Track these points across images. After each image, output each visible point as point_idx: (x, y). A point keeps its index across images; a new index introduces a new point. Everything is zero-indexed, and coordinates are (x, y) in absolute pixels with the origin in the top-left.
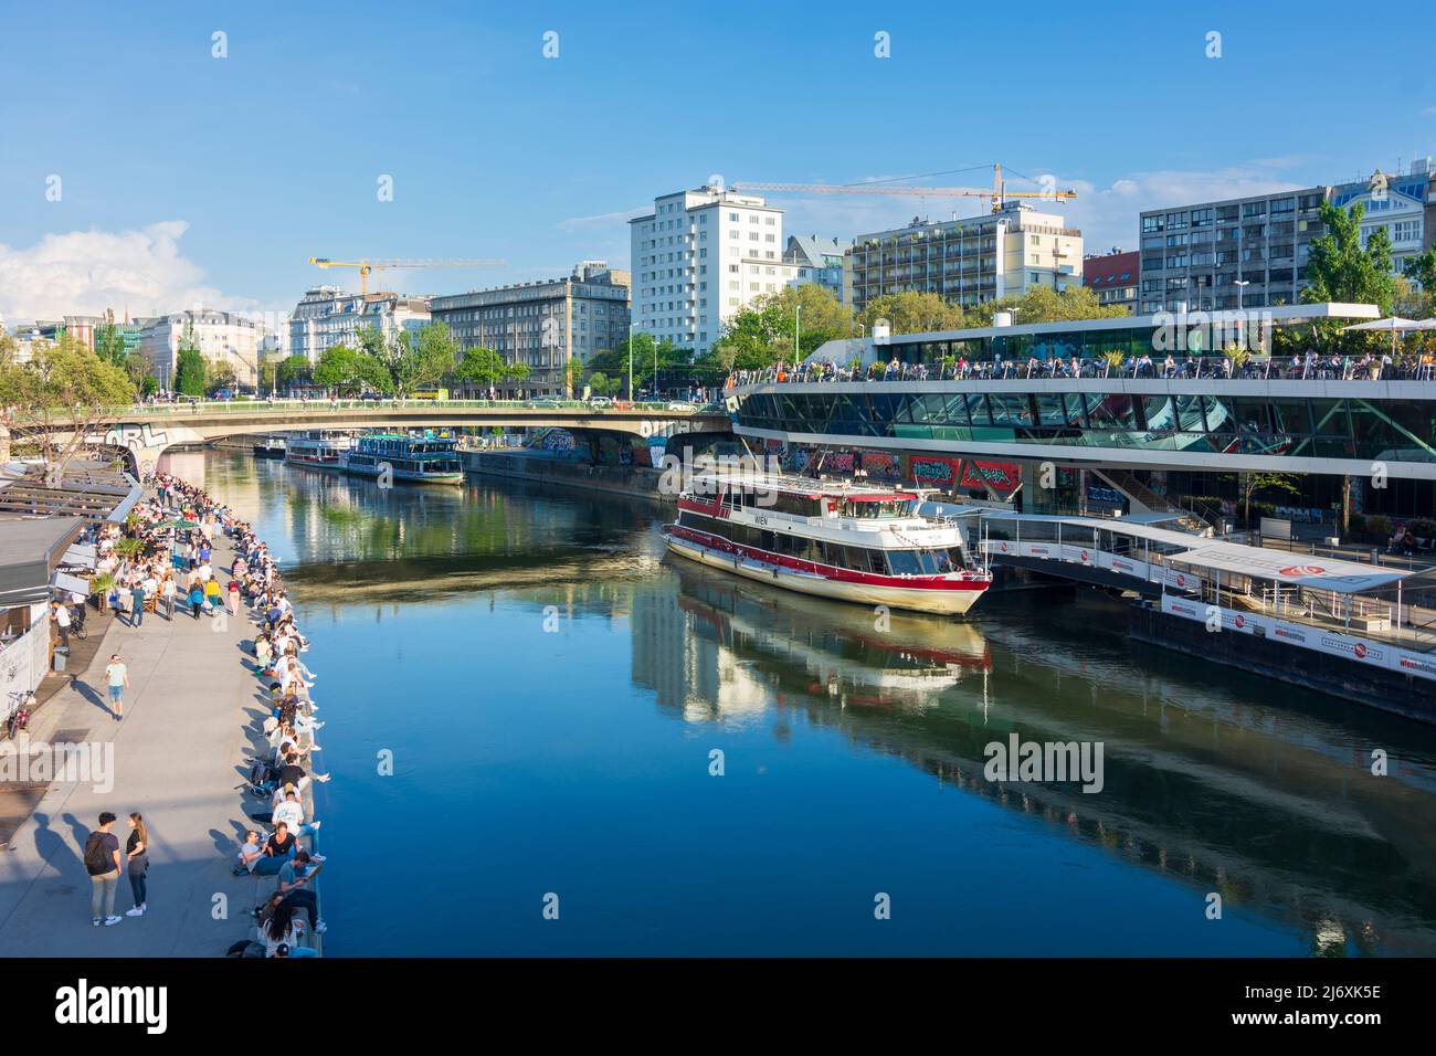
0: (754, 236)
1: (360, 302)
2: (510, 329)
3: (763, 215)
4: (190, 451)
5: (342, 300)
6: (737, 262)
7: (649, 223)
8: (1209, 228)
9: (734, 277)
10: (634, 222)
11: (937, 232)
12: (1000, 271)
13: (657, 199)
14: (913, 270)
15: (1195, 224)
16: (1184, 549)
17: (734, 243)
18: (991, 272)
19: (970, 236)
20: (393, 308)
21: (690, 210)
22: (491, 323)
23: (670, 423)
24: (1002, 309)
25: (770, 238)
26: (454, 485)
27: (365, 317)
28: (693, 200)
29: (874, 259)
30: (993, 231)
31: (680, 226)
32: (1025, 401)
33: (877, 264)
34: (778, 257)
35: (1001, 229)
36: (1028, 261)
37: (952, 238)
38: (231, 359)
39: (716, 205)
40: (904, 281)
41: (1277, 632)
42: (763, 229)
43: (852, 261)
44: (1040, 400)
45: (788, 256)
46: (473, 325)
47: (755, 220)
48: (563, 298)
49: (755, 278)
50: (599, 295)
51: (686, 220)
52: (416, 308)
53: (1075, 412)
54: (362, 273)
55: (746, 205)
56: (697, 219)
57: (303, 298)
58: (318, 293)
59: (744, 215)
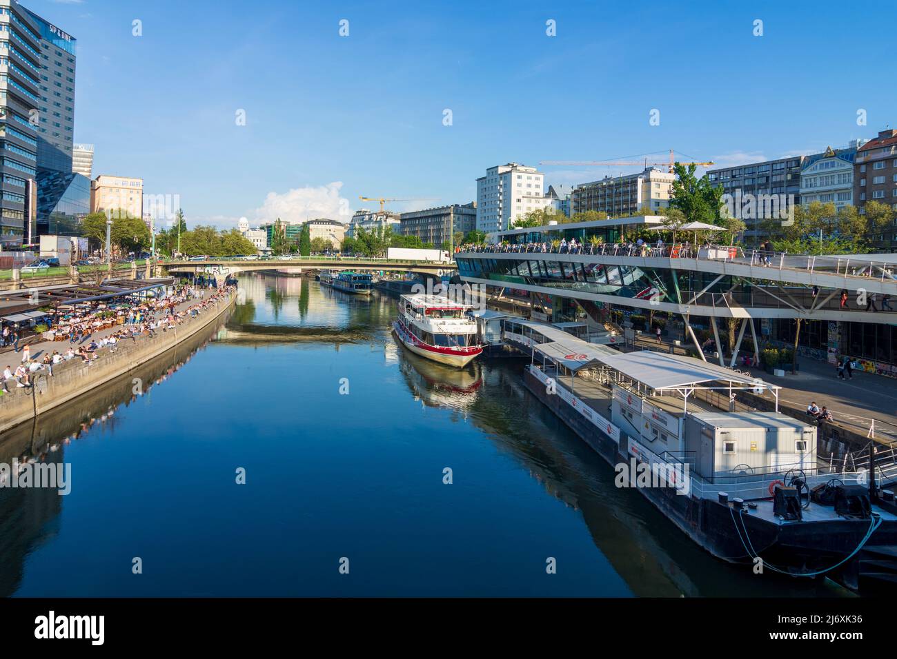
0: (529, 186)
1: (375, 215)
2: (429, 228)
3: (534, 176)
5: (368, 215)
6: (520, 197)
7: (484, 181)
8: (740, 178)
9: (519, 204)
10: (478, 180)
11: (612, 182)
12: (639, 201)
13: (488, 170)
14: (600, 201)
15: (734, 177)
16: (549, 340)
17: (519, 188)
18: (634, 201)
19: (626, 184)
20: (387, 218)
21: (500, 174)
23: (452, 270)
25: (538, 186)
27: (376, 222)
28: (501, 170)
29: (583, 195)
30: (636, 181)
31: (496, 182)
33: (584, 198)
34: (541, 195)
35: (640, 181)
36: (653, 196)
37: (618, 185)
38: (332, 240)
39: (510, 172)
40: (596, 207)
42: (533, 182)
43: (574, 196)
45: (547, 195)
46: (415, 226)
47: (529, 178)
48: (450, 214)
49: (529, 205)
50: (467, 213)
51: (499, 179)
52: (396, 218)
54: (381, 203)
55: (526, 172)
56: (503, 178)
57: (355, 214)
58: (361, 212)
59: (524, 176)
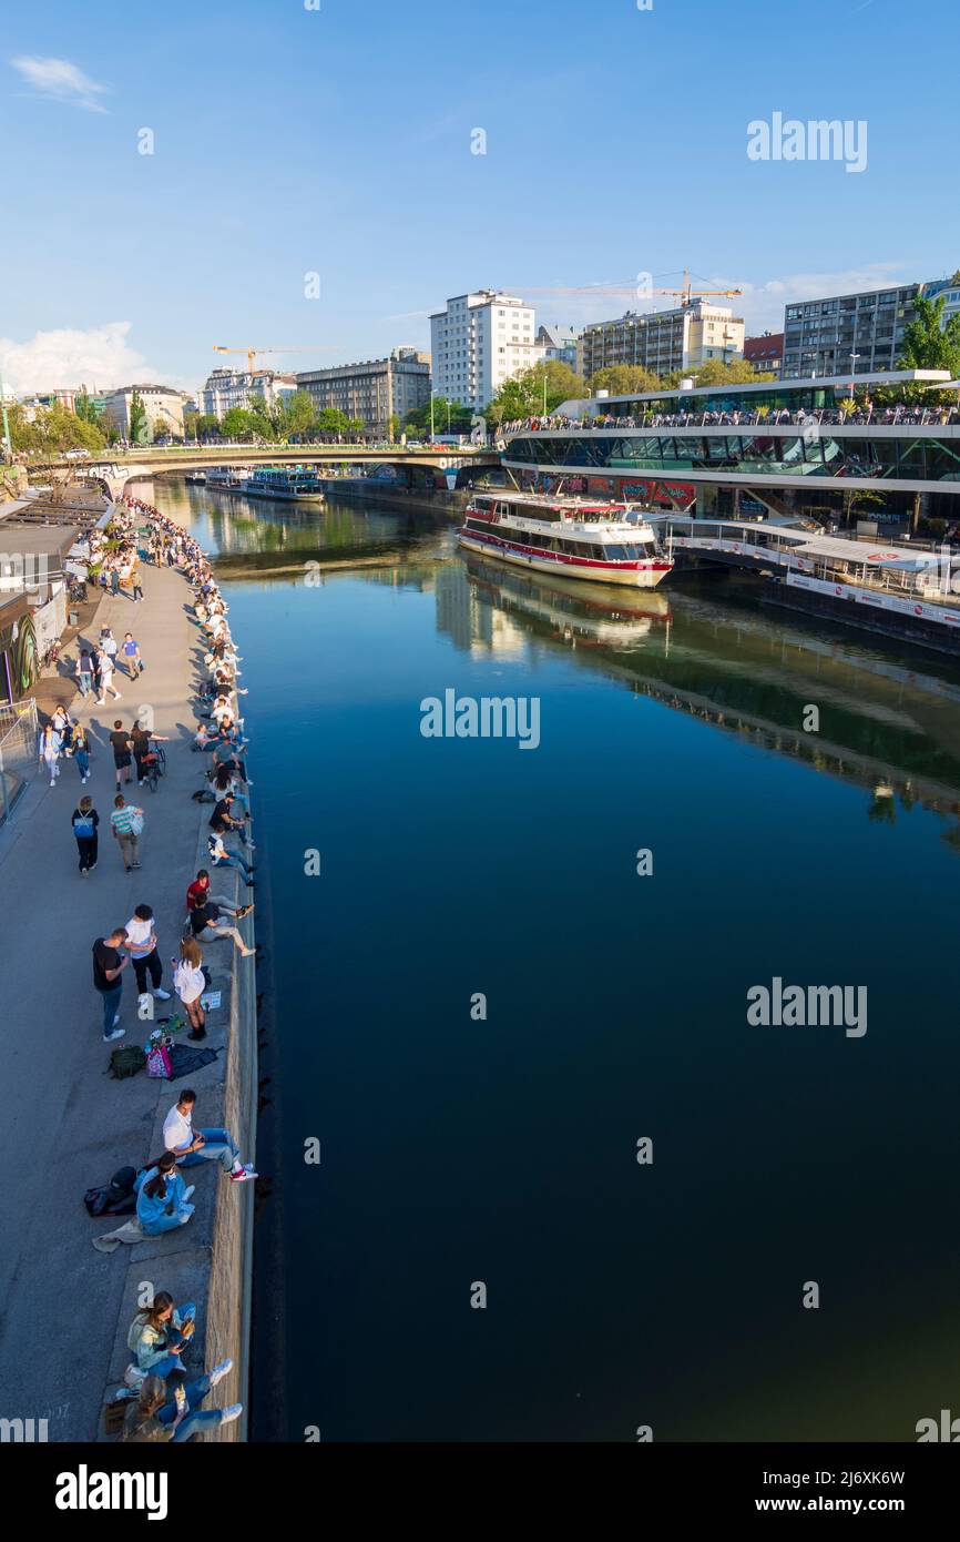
0: (516, 327)
1: (249, 377)
2: (350, 395)
3: (522, 311)
4: (144, 481)
5: (237, 376)
6: (504, 345)
7: (443, 319)
8: (834, 316)
9: (502, 356)
10: (432, 317)
11: (643, 322)
12: (686, 349)
13: (449, 301)
14: (625, 349)
15: (825, 313)
16: (804, 543)
17: (502, 331)
18: (679, 350)
19: (666, 324)
20: (271, 381)
21: (471, 309)
22: (336, 391)
23: (460, 459)
24: (686, 377)
25: (527, 328)
26: (317, 502)
27: (252, 387)
28: (473, 301)
29: (598, 342)
30: (682, 320)
31: (464, 320)
32: (700, 442)
33: (600, 346)
34: (532, 341)
35: (687, 319)
36: (706, 342)
37: (653, 326)
38: (166, 417)
39: (489, 305)
40: (619, 358)
41: (863, 598)
42: (521, 321)
43: (583, 343)
44: (710, 441)
45: (538, 341)
46: (325, 392)
47: (516, 315)
48: (386, 373)
49: (516, 357)
50: (410, 371)
51: (469, 316)
52: (287, 380)
53: (734, 449)
54: (250, 356)
55: (510, 304)
56: (476, 314)
57: (210, 375)
58: (220, 371)
59: (508, 311)
